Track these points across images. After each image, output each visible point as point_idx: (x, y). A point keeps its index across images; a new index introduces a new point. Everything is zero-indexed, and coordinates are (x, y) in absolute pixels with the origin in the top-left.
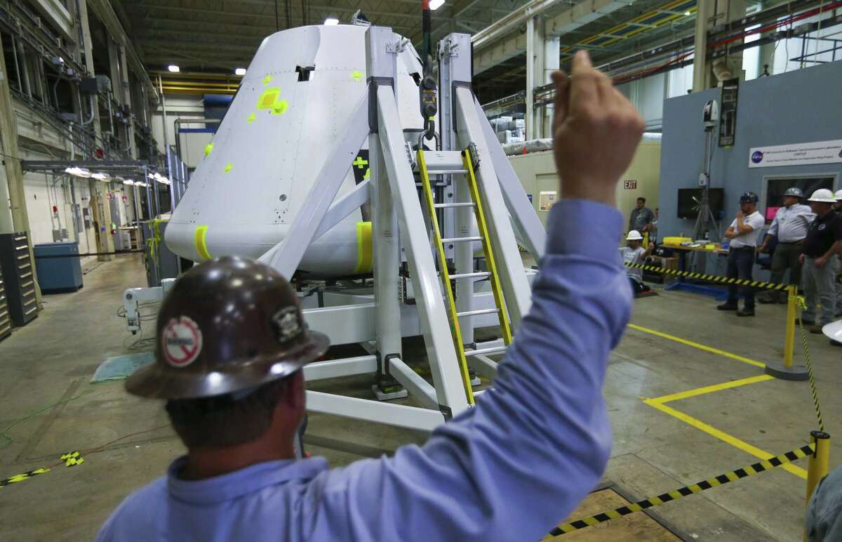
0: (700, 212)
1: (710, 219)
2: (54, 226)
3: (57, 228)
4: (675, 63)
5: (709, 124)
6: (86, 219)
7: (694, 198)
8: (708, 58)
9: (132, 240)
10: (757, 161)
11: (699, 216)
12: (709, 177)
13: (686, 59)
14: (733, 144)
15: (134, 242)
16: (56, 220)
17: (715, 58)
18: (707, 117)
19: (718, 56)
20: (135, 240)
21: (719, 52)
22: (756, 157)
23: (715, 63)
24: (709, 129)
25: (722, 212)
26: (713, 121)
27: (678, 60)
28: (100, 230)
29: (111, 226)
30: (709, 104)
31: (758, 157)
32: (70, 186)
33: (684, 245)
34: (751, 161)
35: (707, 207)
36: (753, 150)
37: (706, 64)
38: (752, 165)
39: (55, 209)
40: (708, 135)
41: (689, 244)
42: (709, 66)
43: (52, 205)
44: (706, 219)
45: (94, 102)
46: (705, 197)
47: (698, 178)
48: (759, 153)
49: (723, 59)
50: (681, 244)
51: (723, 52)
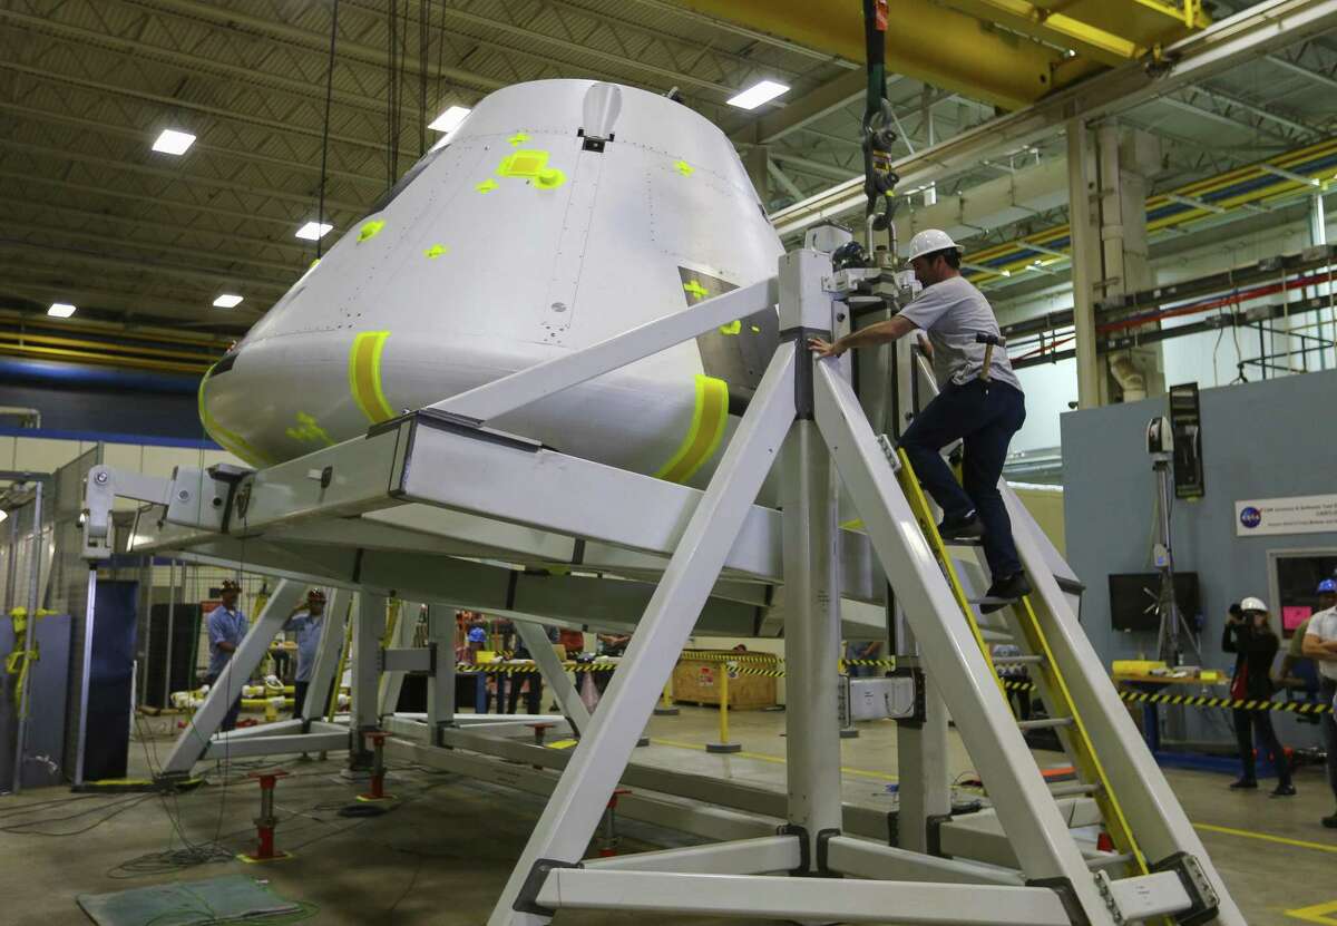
0: (1163, 616)
1: (1181, 628)
4: (1039, 354)
5: (1160, 457)
7: (1146, 590)
8: (1102, 349)
10: (1251, 524)
11: (1163, 623)
12: (1170, 551)
13: (1059, 349)
14: (1203, 495)
17: (1113, 350)
18: (1156, 445)
19: (1119, 347)
21: (1118, 342)
22: (1249, 518)
23: (1113, 358)
24: (1159, 466)
25: (1201, 617)
26: (1166, 452)
27: (1043, 349)
30: (1154, 423)
31: (1252, 518)
33: (1157, 675)
34: (1240, 525)
35: (1174, 607)
36: (1241, 506)
37: (1098, 360)
38: (1242, 531)
40: (1159, 478)
41: (1165, 673)
42: (1104, 364)
44: (1175, 629)
46: (1169, 589)
47: (1152, 554)
48: (1253, 511)
49: (1126, 353)
50: (1151, 673)
51: (1127, 341)
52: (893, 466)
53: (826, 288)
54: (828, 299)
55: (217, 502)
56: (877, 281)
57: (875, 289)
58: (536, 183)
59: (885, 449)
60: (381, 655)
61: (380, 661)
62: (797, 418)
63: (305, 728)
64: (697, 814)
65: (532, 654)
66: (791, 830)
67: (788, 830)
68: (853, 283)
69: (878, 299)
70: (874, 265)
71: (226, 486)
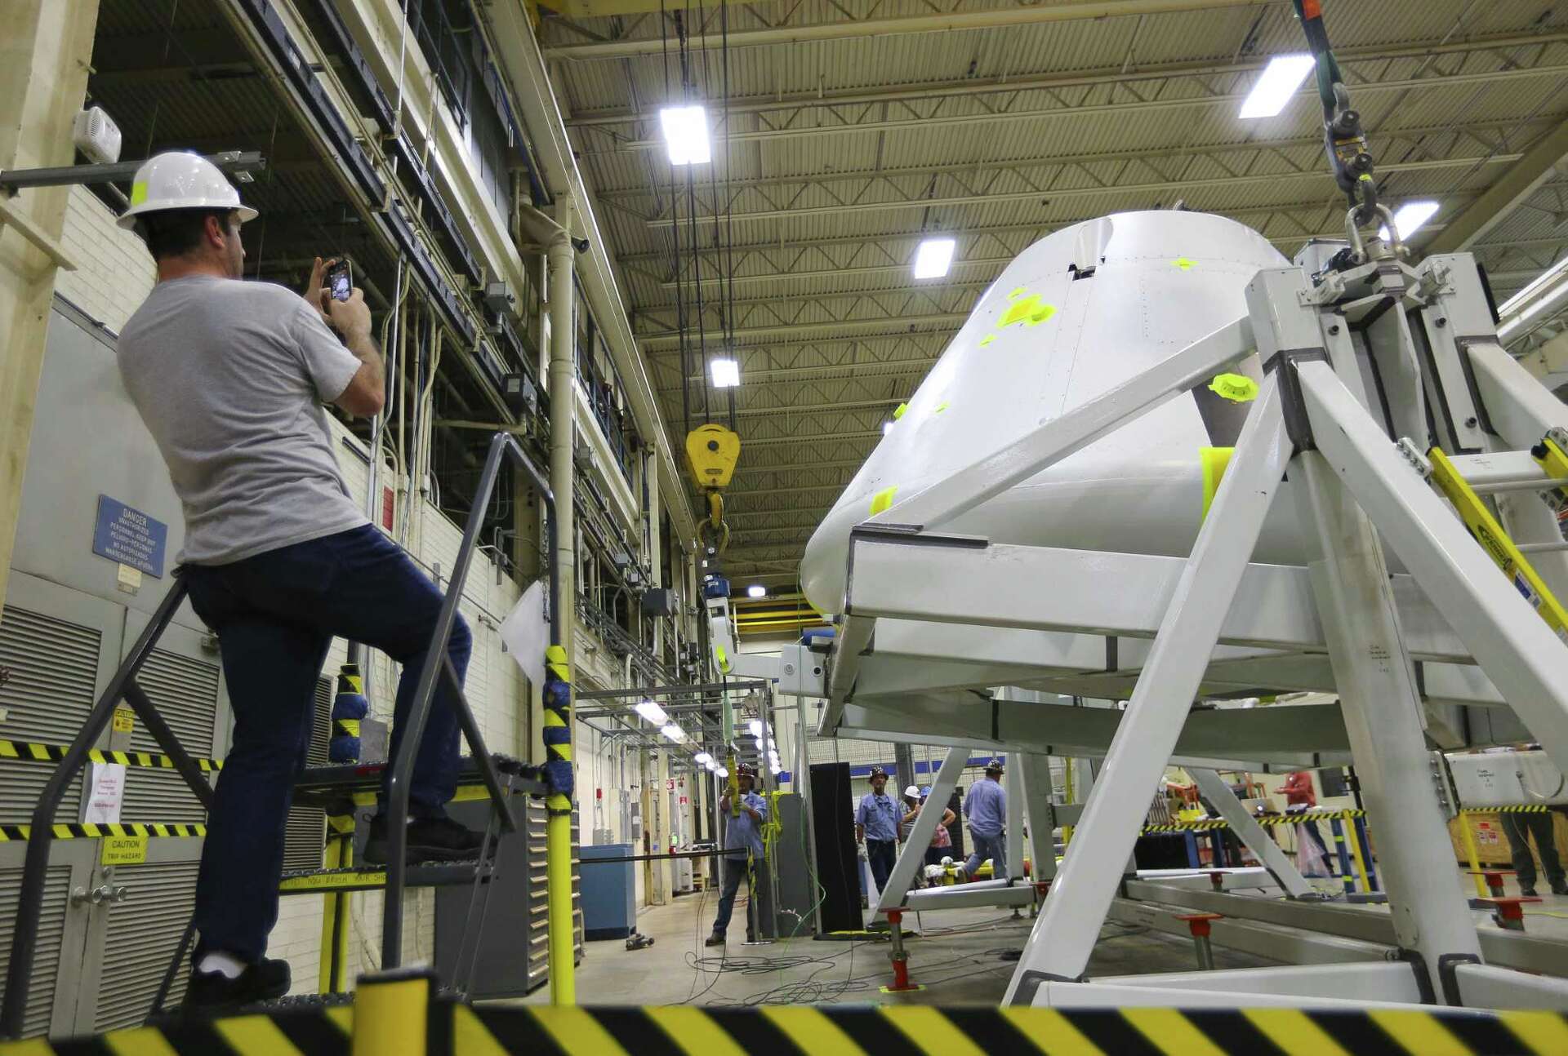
2: (595, 823)
3: (599, 827)
6: (634, 823)
9: (695, 876)
15: (698, 879)
16: (598, 813)
20: (699, 875)
28: (651, 847)
29: (670, 840)
32: (619, 758)
39: (599, 794)
43: (597, 787)
45: (659, 627)
52: (1422, 471)
53: (1305, 302)
54: (1312, 315)
55: (817, 671)
56: (1374, 277)
57: (1375, 286)
58: (1029, 323)
59: (1408, 455)
60: (1050, 811)
61: (1051, 816)
62: (1296, 453)
63: (1010, 884)
64: (1306, 942)
65: (1220, 812)
66: (1404, 955)
67: (1397, 955)
68: (1337, 286)
69: (1382, 296)
70: (1367, 260)
71: (822, 656)
